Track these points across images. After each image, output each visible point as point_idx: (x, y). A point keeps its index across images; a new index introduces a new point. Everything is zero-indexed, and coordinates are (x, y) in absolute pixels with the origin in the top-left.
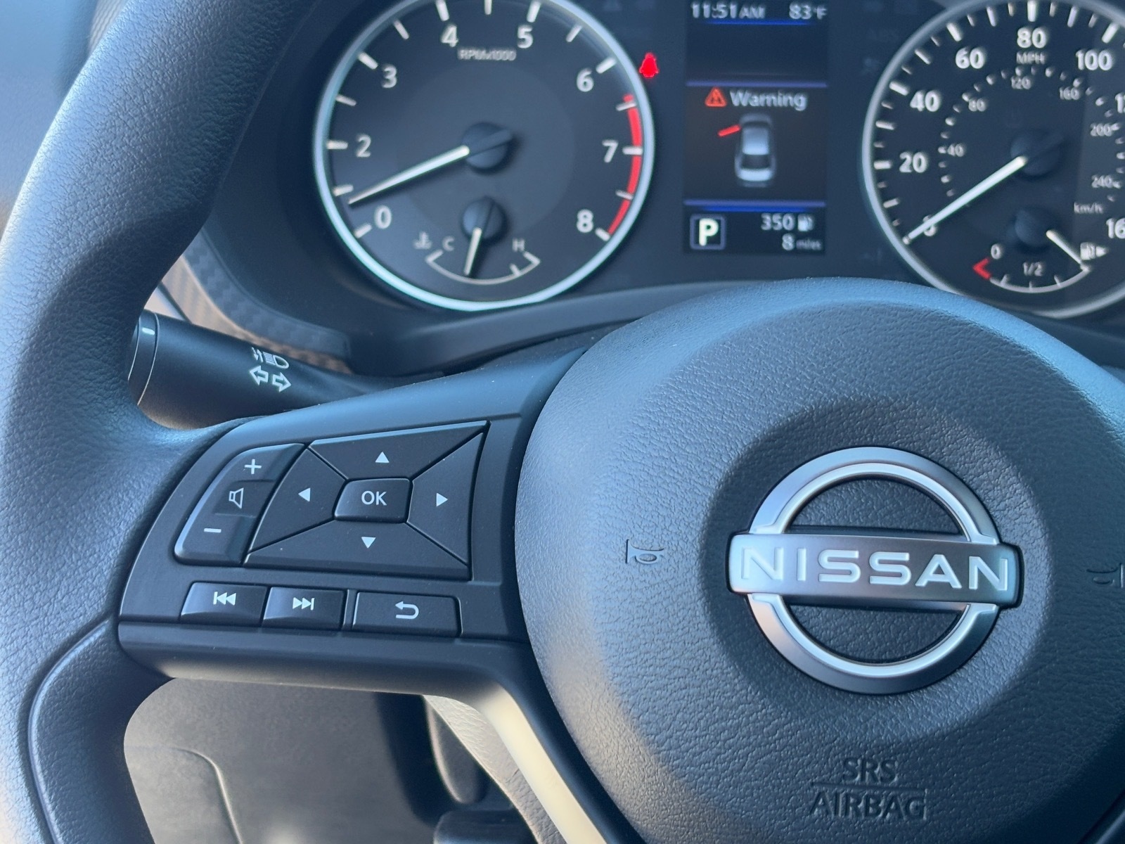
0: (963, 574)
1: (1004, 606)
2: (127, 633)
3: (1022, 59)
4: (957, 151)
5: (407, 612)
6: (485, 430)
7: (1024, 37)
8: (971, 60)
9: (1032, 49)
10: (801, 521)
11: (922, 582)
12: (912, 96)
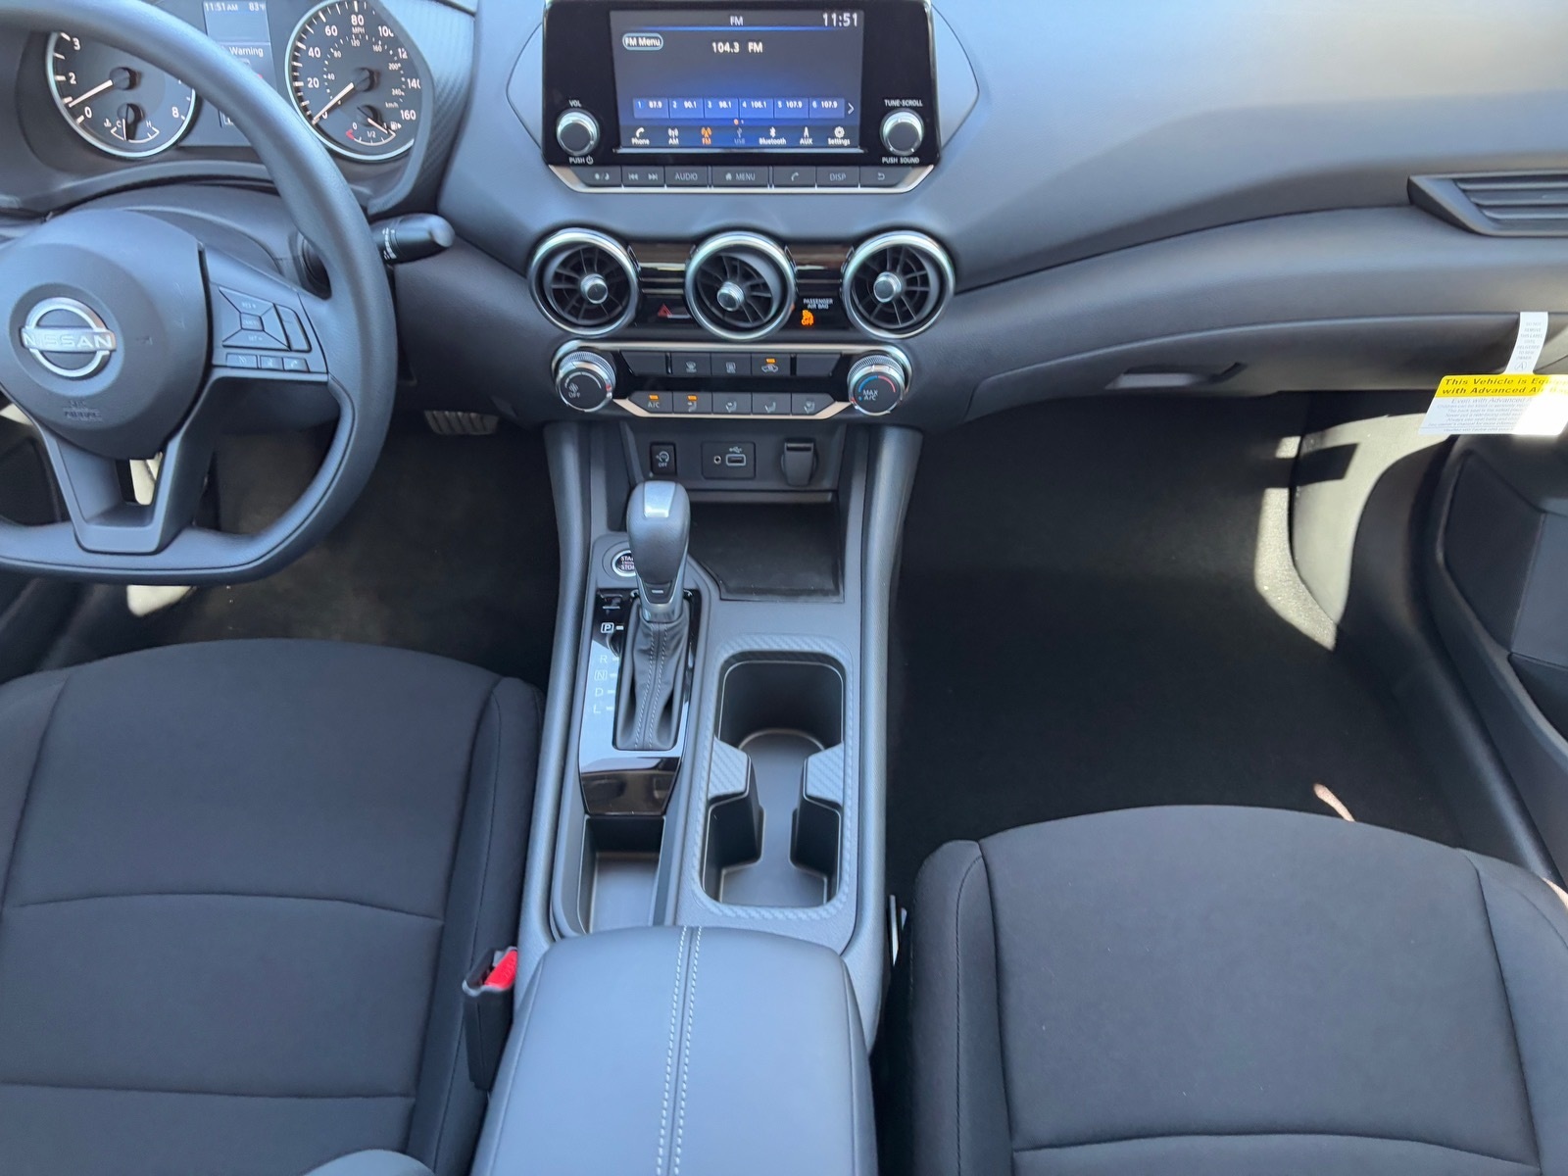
0: (93, 343)
1: (111, 352)
3: (355, 30)
4: (331, 77)
7: (354, 20)
8: (331, 31)
9: (358, 25)
10: (42, 323)
11: (79, 346)
12: (308, 50)
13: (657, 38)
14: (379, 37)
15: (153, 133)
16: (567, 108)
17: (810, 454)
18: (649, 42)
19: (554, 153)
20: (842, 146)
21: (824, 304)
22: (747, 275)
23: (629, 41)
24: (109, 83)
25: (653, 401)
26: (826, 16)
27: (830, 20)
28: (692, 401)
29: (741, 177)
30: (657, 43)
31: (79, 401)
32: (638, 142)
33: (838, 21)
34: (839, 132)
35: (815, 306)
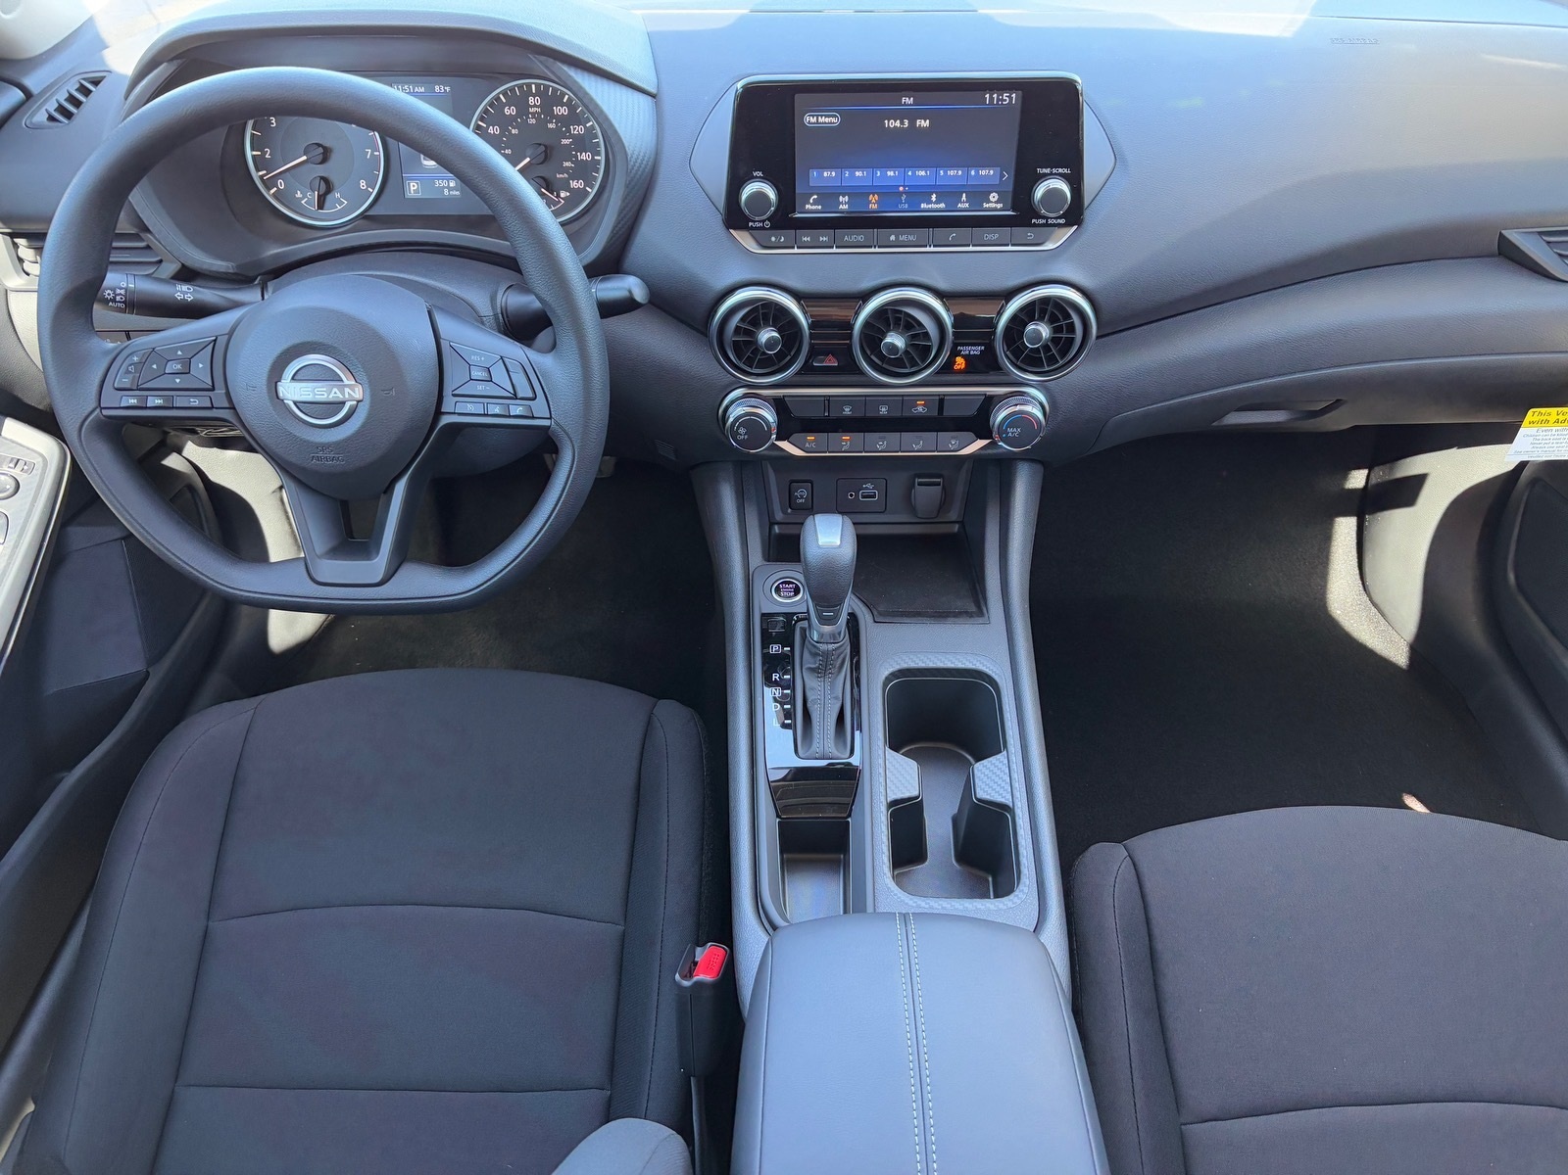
0: (343, 394)
1: (358, 402)
2: (105, 412)
3: (531, 110)
4: (508, 151)
5: (195, 402)
6: (215, 340)
7: (531, 99)
8: (510, 111)
9: (535, 106)
10: (296, 378)
11: (331, 397)
12: (488, 128)
13: (835, 116)
14: (553, 116)
15: (341, 203)
16: (751, 178)
17: (940, 487)
18: (827, 120)
19: (735, 217)
20: (996, 210)
21: (976, 350)
22: (909, 325)
23: (810, 119)
24: (305, 158)
25: (810, 442)
26: (987, 96)
27: (991, 98)
28: (846, 440)
29: (902, 238)
30: (833, 120)
31: (324, 447)
32: (812, 208)
33: (998, 100)
34: (993, 197)
35: (967, 352)
